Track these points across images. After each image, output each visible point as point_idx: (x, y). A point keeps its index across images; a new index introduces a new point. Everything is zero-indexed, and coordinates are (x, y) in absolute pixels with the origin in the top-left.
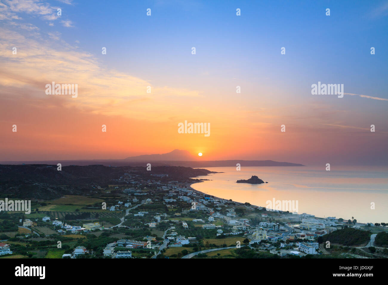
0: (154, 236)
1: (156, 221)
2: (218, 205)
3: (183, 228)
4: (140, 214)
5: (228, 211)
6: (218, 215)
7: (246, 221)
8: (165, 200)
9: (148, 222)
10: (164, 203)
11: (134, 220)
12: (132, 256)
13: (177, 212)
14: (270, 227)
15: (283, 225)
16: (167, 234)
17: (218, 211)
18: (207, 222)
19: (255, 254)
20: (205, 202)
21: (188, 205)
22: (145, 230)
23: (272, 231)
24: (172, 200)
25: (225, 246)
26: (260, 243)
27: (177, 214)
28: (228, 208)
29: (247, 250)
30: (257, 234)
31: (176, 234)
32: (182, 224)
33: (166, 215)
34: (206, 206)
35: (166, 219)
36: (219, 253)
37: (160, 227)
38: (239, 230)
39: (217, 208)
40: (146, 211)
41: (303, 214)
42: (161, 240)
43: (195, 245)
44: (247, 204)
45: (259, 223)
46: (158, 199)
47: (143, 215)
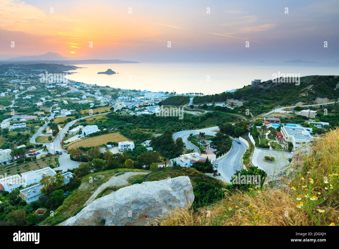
0: (42, 111)
1: (42, 101)
2: (87, 88)
3: (64, 104)
4: (28, 97)
5: (95, 92)
6: (88, 94)
7: (109, 97)
8: (46, 87)
9: (36, 102)
10: (46, 89)
11: (23, 101)
12: (27, 126)
13: (57, 94)
14: (125, 100)
15: (134, 97)
16: (52, 109)
17: (88, 92)
18: (81, 99)
19: (120, 116)
20: (78, 87)
21: (65, 89)
22: (34, 108)
23: (127, 102)
24: (52, 86)
25: (97, 113)
26: (122, 109)
27: (58, 96)
28: (95, 89)
29: (114, 114)
30: (118, 104)
31: (59, 108)
32: (63, 102)
33: (49, 97)
34: (79, 89)
35: (50, 99)
36: (95, 118)
37: (46, 105)
38: (105, 103)
39: (87, 90)
40: (32, 95)
41: (144, 91)
42: (49, 113)
43: (75, 115)
44: (107, 87)
45: (117, 97)
46: (40, 86)
47: (30, 98)
